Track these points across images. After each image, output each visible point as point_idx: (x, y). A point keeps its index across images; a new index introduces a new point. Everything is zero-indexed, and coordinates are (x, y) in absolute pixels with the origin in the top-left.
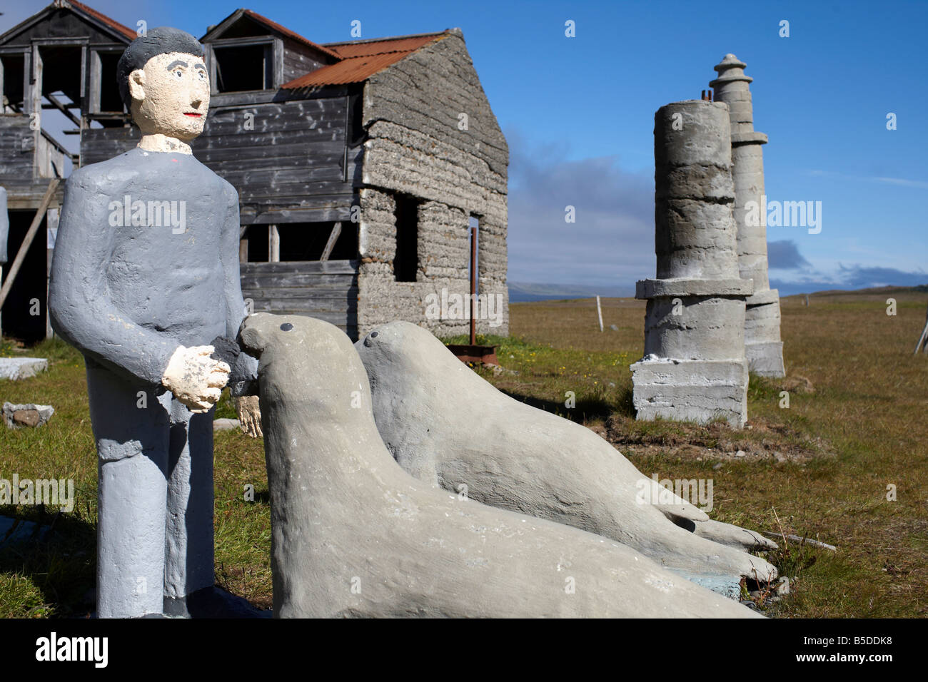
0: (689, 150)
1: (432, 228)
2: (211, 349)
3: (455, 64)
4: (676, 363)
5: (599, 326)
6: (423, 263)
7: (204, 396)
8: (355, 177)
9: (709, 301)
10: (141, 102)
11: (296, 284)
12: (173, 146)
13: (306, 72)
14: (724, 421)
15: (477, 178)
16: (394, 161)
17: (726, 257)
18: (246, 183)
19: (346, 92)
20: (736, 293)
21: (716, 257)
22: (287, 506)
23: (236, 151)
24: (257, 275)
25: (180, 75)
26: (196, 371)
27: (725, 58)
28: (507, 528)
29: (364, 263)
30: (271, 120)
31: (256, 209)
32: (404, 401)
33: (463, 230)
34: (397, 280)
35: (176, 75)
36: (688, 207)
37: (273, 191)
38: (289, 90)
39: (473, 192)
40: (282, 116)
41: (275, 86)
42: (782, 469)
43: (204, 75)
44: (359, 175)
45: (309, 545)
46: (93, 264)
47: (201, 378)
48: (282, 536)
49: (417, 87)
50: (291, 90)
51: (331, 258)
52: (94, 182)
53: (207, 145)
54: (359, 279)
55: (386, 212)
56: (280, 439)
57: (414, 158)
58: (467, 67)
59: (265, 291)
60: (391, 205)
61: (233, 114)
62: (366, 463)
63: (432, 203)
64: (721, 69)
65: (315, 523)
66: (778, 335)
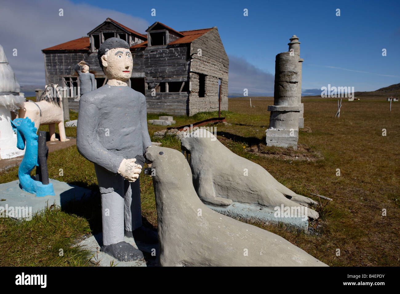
0: (286, 67)
1: (208, 83)
2: (135, 160)
3: (215, 37)
4: (279, 130)
5: (250, 106)
6: (206, 92)
7: (133, 177)
8: (188, 69)
9: (289, 113)
10: (106, 68)
11: (173, 98)
12: (119, 84)
13: (175, 40)
14: (292, 147)
15: (220, 69)
16: (198, 65)
17: (295, 100)
18: (159, 71)
19: (185, 46)
20: (297, 110)
21: (292, 99)
22: (162, 218)
23: (157, 62)
24: (163, 96)
25: (120, 57)
26: (130, 168)
27: (293, 36)
28: (241, 234)
29: (190, 93)
30: (166, 54)
31: (162, 78)
32: (202, 155)
33: (217, 83)
34: (199, 97)
35: (119, 57)
36: (285, 85)
37: (166, 73)
38: (170, 45)
39: (219, 73)
40: (168, 52)
41: (167, 44)
42: (309, 164)
43: (130, 56)
44: (189, 69)
45: (170, 234)
46: (91, 130)
47: (131, 171)
48: (161, 228)
49: (205, 44)
50: (171, 45)
51: (182, 91)
52: (89, 100)
53: (149, 60)
54: (189, 97)
55: (196, 79)
56: (159, 194)
57: (204, 64)
58: (218, 38)
59: (165, 100)
60: (198, 77)
61: (155, 52)
62: (190, 204)
63: (209, 76)
64: (292, 40)
65: (172, 226)
66: (303, 116)
